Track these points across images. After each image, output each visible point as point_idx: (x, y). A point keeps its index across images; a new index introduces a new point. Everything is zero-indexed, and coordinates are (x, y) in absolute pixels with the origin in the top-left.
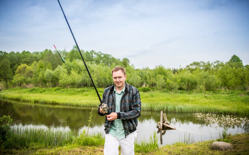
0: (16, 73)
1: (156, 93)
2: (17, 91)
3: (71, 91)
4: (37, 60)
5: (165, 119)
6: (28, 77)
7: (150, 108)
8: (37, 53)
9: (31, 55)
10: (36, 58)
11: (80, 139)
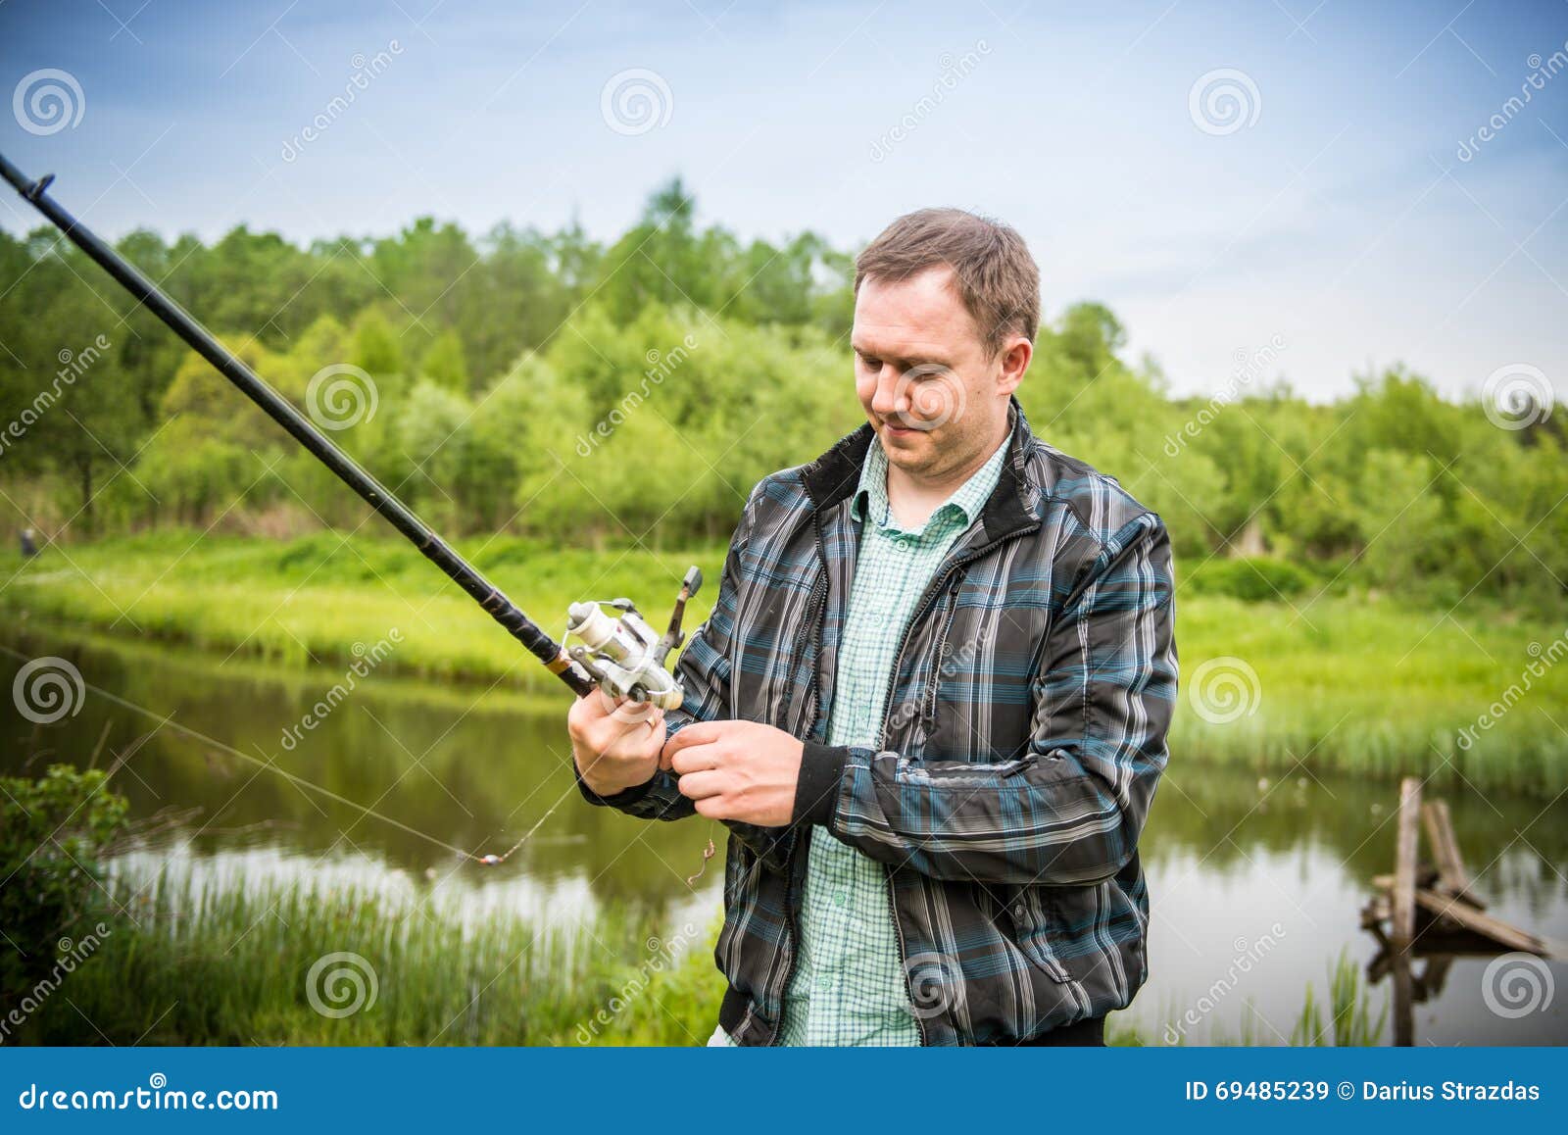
0: (162, 414)
1: (1362, 616)
2: (170, 563)
3: (615, 570)
4: (347, 310)
5: (1439, 855)
6: (263, 449)
7: (1303, 746)
8: (347, 248)
9: (292, 263)
10: (333, 285)
11: (680, 992)
